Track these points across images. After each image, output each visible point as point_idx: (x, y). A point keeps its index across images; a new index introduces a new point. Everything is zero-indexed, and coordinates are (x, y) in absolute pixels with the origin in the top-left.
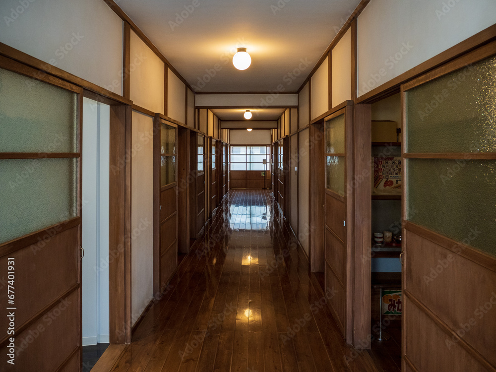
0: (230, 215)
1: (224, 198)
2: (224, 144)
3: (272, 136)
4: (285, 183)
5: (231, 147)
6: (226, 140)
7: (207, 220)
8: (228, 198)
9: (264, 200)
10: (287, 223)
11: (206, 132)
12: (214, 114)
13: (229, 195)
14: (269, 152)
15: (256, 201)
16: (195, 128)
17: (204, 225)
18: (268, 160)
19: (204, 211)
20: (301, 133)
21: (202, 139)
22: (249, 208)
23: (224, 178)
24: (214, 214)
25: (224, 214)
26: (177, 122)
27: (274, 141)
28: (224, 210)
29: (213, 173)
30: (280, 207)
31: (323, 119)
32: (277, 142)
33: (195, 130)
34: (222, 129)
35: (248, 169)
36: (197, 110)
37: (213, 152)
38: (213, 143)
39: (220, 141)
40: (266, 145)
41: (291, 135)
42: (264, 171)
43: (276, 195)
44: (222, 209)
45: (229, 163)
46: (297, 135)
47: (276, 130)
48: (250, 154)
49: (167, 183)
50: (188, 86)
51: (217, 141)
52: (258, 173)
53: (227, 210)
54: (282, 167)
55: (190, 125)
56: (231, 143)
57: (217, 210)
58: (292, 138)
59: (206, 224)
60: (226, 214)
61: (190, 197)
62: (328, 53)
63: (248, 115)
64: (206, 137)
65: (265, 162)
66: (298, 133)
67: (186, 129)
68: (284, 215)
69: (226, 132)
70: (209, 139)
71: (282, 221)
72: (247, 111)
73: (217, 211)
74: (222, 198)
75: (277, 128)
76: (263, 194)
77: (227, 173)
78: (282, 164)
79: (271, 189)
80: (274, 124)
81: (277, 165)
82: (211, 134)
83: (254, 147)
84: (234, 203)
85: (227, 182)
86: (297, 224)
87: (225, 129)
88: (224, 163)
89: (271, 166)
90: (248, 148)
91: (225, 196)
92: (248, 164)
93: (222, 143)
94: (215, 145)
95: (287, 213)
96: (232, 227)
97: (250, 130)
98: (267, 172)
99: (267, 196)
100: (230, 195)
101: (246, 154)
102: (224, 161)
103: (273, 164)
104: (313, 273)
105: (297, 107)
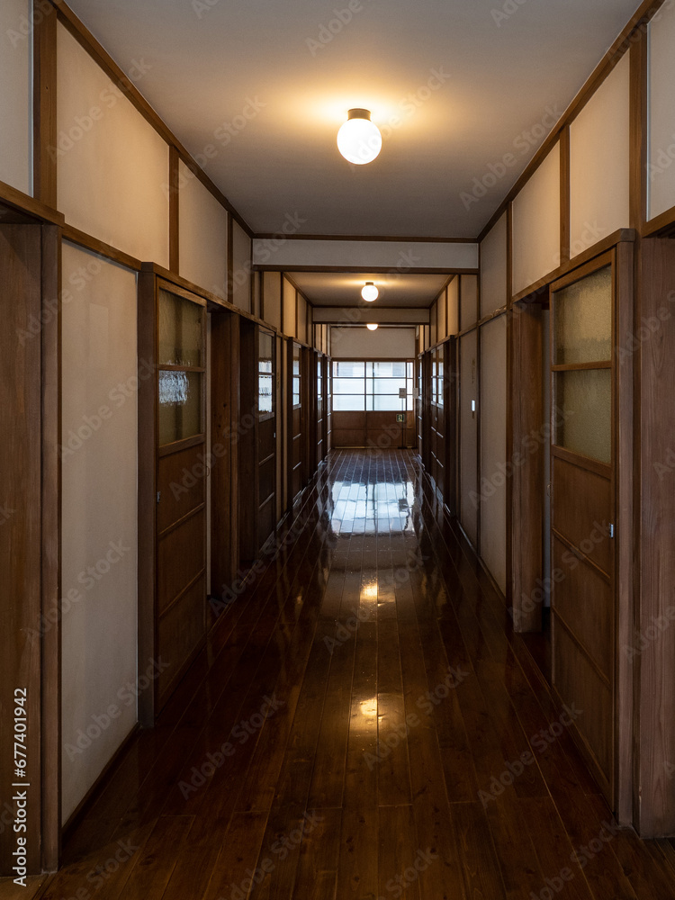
0: (332, 503)
1: (320, 469)
2: (319, 356)
3: (417, 342)
4: (447, 434)
5: (335, 363)
6: (323, 346)
7: (282, 516)
8: (328, 467)
9: (403, 470)
10: (454, 519)
11: (278, 326)
12: (298, 290)
13: (329, 461)
14: (411, 374)
15: (387, 474)
16: (253, 313)
17: (274, 528)
18: (410, 391)
19: (274, 498)
20: (485, 329)
21: (269, 341)
22: (370, 487)
23: (320, 426)
24: (296, 502)
25: (319, 503)
26: (206, 292)
27: (422, 350)
28: (320, 494)
29: (296, 416)
30: (437, 485)
31: (548, 286)
32: (430, 352)
33: (254, 318)
34: (315, 323)
35: (369, 408)
36: (257, 274)
37: (296, 371)
38: (296, 353)
39: (311, 349)
40: (406, 360)
41: (462, 332)
42: (402, 412)
43: (427, 460)
44: (316, 491)
45: (329, 396)
46: (475, 333)
47: (427, 327)
48: (373, 378)
49: (178, 435)
50: (233, 216)
51: (303, 349)
52: (390, 416)
53: (326, 494)
54: (441, 401)
55: (241, 304)
56: (335, 356)
57: (305, 494)
58: (464, 340)
59: (279, 525)
60: (324, 502)
61: (240, 467)
62: (561, 134)
63: (370, 294)
64: (277, 336)
65: (403, 393)
66: (479, 328)
67: (229, 312)
68: (446, 501)
69: (323, 330)
70: (285, 343)
71: (441, 514)
72: (368, 284)
73: (304, 497)
74: (316, 468)
75: (429, 324)
76: (400, 460)
77: (327, 416)
78: (440, 397)
79: (416, 448)
80: (421, 315)
81: (430, 399)
82: (290, 330)
83: (380, 363)
84: (340, 479)
85: (327, 435)
86: (475, 523)
87: (321, 323)
88: (319, 396)
89: (416, 401)
90: (369, 364)
91: (321, 463)
92: (369, 398)
93: (316, 353)
94: (299, 359)
95: (452, 497)
96: (336, 528)
97: (372, 327)
98: (408, 414)
99: (408, 462)
100: (333, 463)
101: (365, 378)
102: (319, 392)
103: (420, 398)
104: (518, 634)
105: (477, 273)
